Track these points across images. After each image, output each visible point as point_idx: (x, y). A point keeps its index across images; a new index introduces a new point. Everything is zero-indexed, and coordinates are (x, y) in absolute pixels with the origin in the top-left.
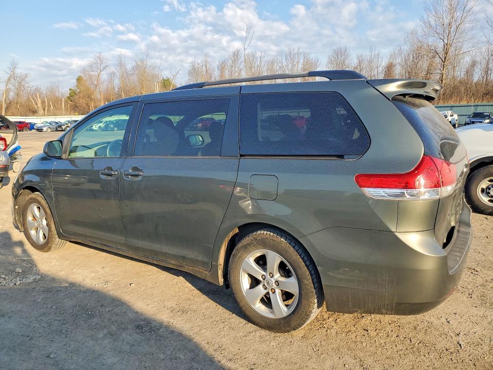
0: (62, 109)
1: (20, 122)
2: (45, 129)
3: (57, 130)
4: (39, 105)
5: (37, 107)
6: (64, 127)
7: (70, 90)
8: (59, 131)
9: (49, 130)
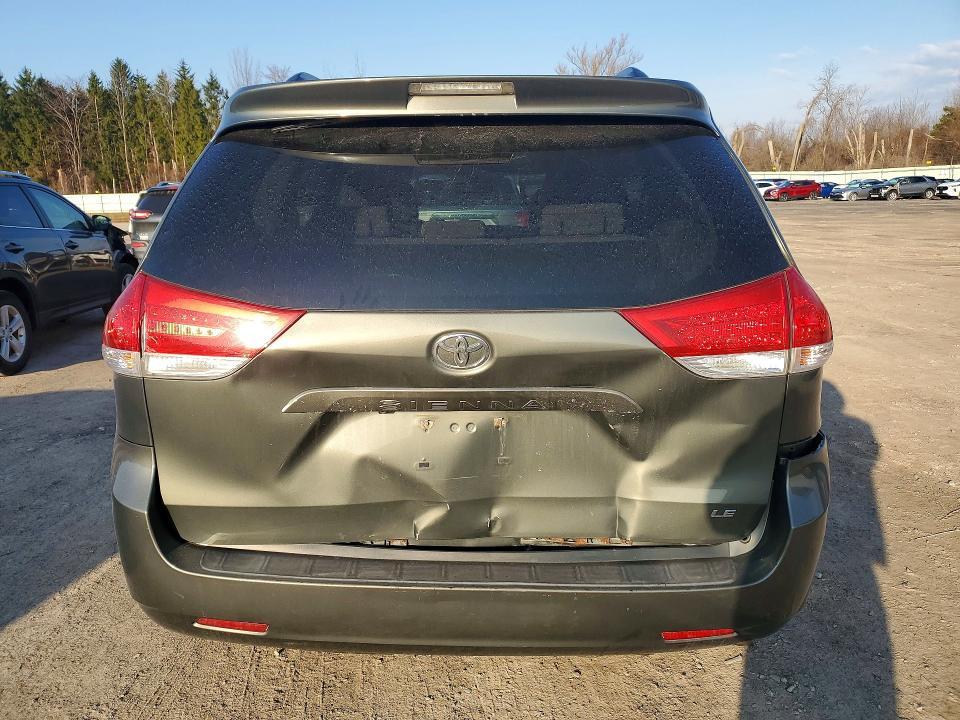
0: (904, 154)
1: (806, 183)
2: (845, 196)
3: (870, 199)
4: (860, 147)
5: (856, 152)
6: (884, 191)
7: (946, 109)
8: (875, 199)
9: (854, 197)
